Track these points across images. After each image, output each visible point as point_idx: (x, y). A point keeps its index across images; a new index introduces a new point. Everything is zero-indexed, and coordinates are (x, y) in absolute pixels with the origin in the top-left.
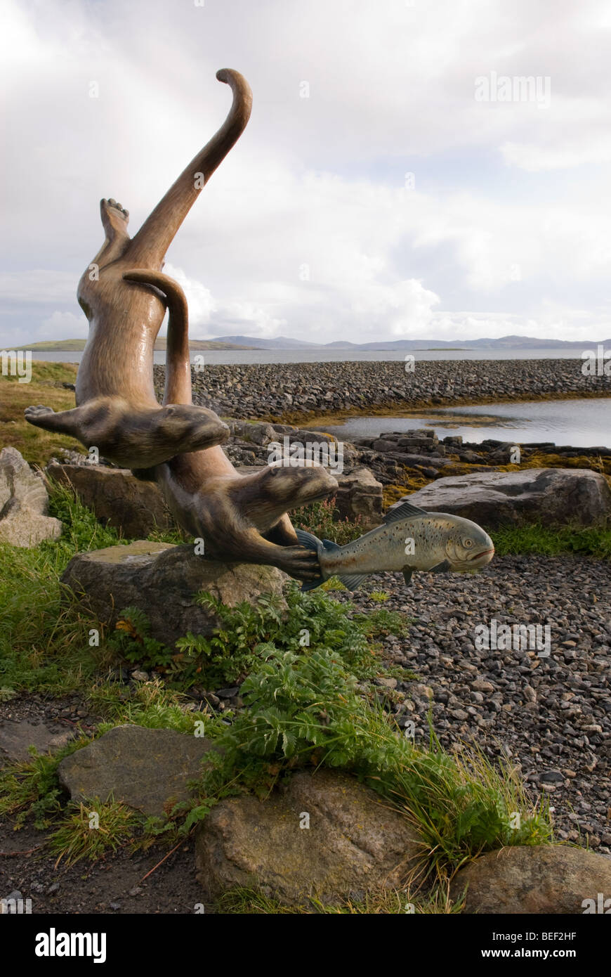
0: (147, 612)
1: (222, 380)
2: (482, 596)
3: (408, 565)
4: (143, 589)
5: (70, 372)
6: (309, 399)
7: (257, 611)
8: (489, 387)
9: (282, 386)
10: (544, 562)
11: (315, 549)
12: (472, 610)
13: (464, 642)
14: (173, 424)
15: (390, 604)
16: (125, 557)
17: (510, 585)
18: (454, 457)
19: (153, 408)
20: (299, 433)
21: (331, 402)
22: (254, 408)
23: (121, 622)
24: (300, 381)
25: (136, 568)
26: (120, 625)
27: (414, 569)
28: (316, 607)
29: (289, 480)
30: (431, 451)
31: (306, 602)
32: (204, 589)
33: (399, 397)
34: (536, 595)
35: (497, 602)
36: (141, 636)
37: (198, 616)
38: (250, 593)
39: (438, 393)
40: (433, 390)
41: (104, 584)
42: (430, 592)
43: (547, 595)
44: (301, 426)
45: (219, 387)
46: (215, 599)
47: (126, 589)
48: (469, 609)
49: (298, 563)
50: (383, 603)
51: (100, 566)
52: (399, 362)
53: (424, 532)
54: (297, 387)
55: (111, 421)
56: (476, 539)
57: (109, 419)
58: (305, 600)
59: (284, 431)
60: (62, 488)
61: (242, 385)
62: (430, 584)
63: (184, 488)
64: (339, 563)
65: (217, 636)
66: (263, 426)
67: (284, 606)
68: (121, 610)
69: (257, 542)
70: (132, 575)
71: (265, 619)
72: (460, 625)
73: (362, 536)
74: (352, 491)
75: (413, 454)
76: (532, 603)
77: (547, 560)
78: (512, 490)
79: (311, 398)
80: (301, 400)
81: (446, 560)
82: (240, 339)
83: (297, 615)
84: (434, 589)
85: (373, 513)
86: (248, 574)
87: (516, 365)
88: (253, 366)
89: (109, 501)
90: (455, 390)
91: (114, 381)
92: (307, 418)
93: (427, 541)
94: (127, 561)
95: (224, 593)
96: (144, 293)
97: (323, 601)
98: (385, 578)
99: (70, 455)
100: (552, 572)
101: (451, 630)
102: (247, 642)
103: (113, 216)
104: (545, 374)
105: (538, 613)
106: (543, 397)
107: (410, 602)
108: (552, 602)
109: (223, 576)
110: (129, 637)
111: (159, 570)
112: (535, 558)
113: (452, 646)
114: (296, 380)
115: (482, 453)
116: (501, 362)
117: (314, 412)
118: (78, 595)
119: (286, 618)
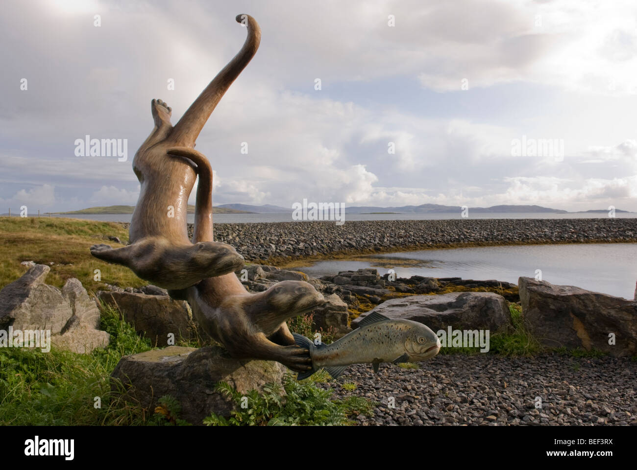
0: (179, 399)
1: (225, 234)
2: (424, 384)
3: (377, 358)
4: (176, 381)
5: (114, 229)
6: (287, 248)
7: (263, 396)
8: (413, 239)
9: (268, 238)
10: (465, 359)
11: (308, 348)
12: (418, 395)
13: (415, 419)
14: (203, 256)
15: (358, 391)
16: (162, 358)
17: (444, 377)
18: (392, 288)
19: (186, 245)
20: (281, 271)
21: (303, 250)
22: (248, 254)
23: (159, 407)
24: (281, 235)
25: (171, 365)
26: (158, 410)
27: (381, 361)
28: (307, 394)
29: (289, 296)
30: (375, 284)
31: (299, 390)
32: (223, 381)
33: (351, 246)
34: (463, 383)
35: (436, 388)
36: (174, 418)
37: (219, 402)
38: (258, 383)
39: (378, 243)
40: (375, 241)
41: (145, 378)
42: (386, 383)
43: (471, 383)
44: (282, 267)
45: (223, 239)
46: (231, 388)
47: (163, 381)
48: (416, 394)
49: (295, 358)
50: (352, 391)
51: (143, 364)
52: (351, 222)
53: (388, 333)
54: (279, 239)
55: (156, 254)
56: (427, 337)
57: (154, 253)
58: (299, 388)
59: (270, 271)
60: (111, 309)
61: (240, 238)
62: (385, 377)
63: (209, 304)
64: (326, 357)
65: (234, 416)
66: (254, 267)
67: (283, 393)
68: (159, 398)
69: (264, 343)
70: (167, 371)
71: (269, 403)
72: (411, 406)
73: (332, 342)
74: (326, 309)
75: (363, 286)
76: (461, 389)
77: (467, 358)
78: (440, 307)
79: (289, 247)
80: (282, 249)
81: (405, 353)
82: (237, 205)
83: (293, 399)
84: (389, 380)
85: (341, 325)
86: (256, 369)
87: (432, 224)
88: (247, 224)
89: (145, 319)
90: (390, 241)
91: (159, 225)
92: (286, 261)
93: (391, 339)
94: (163, 361)
95: (238, 383)
96: (182, 164)
97: (311, 389)
98: (352, 373)
99: (112, 288)
100: (472, 366)
101: (404, 410)
102: (256, 421)
103: (160, 110)
104: (452, 230)
105: (466, 396)
106: (451, 246)
107: (373, 390)
108: (475, 388)
109: (237, 370)
110: (165, 419)
111: (188, 366)
112: (459, 356)
113: (406, 422)
114: (278, 234)
115: (411, 285)
116: (421, 222)
117: (290, 257)
118: (126, 387)
119: (284, 402)
